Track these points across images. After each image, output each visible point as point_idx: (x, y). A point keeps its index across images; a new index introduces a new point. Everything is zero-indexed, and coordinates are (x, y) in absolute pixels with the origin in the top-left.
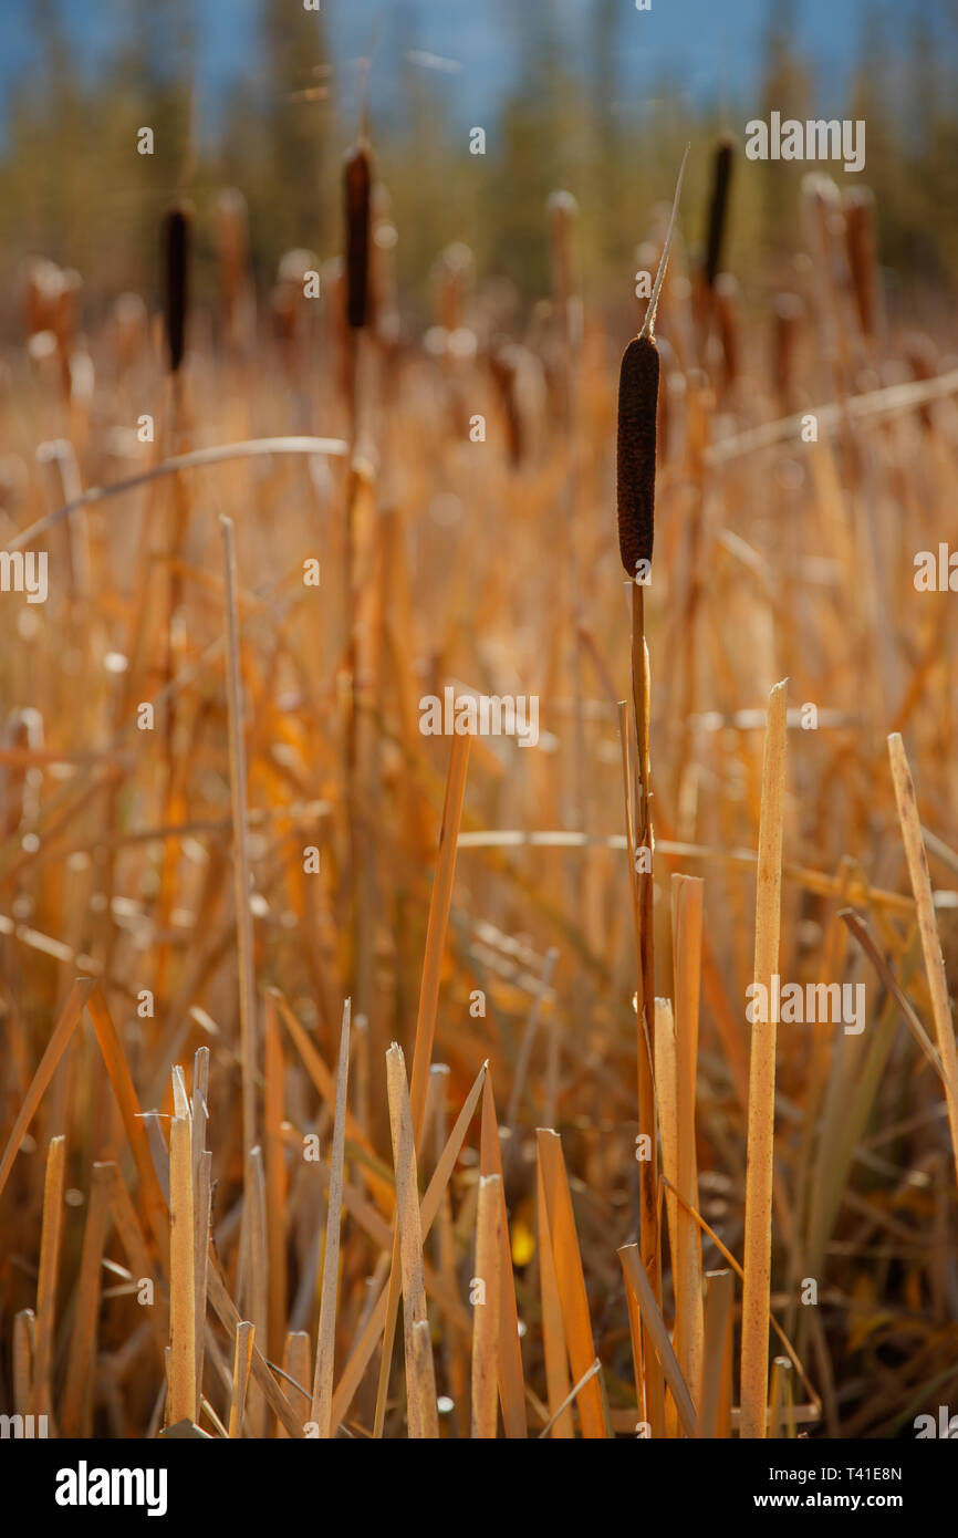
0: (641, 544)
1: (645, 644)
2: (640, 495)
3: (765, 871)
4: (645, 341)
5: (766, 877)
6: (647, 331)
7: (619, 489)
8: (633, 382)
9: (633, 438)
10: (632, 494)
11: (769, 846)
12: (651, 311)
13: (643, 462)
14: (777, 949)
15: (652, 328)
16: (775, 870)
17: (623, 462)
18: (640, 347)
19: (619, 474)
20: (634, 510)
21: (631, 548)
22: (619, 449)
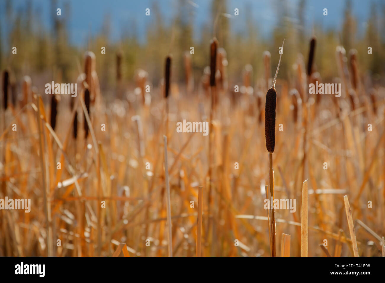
0: (271, 143)
1: (273, 170)
2: (271, 130)
3: (303, 232)
4: (272, 90)
5: (304, 234)
6: (273, 87)
7: (266, 128)
8: (269, 100)
9: (269, 115)
10: (269, 130)
11: (304, 225)
12: (274, 82)
13: (272, 121)
14: (307, 254)
15: (274, 86)
16: (306, 232)
17: (267, 121)
18: (271, 91)
19: (266, 125)
20: (269, 134)
21: (269, 144)
22: (265, 118)
